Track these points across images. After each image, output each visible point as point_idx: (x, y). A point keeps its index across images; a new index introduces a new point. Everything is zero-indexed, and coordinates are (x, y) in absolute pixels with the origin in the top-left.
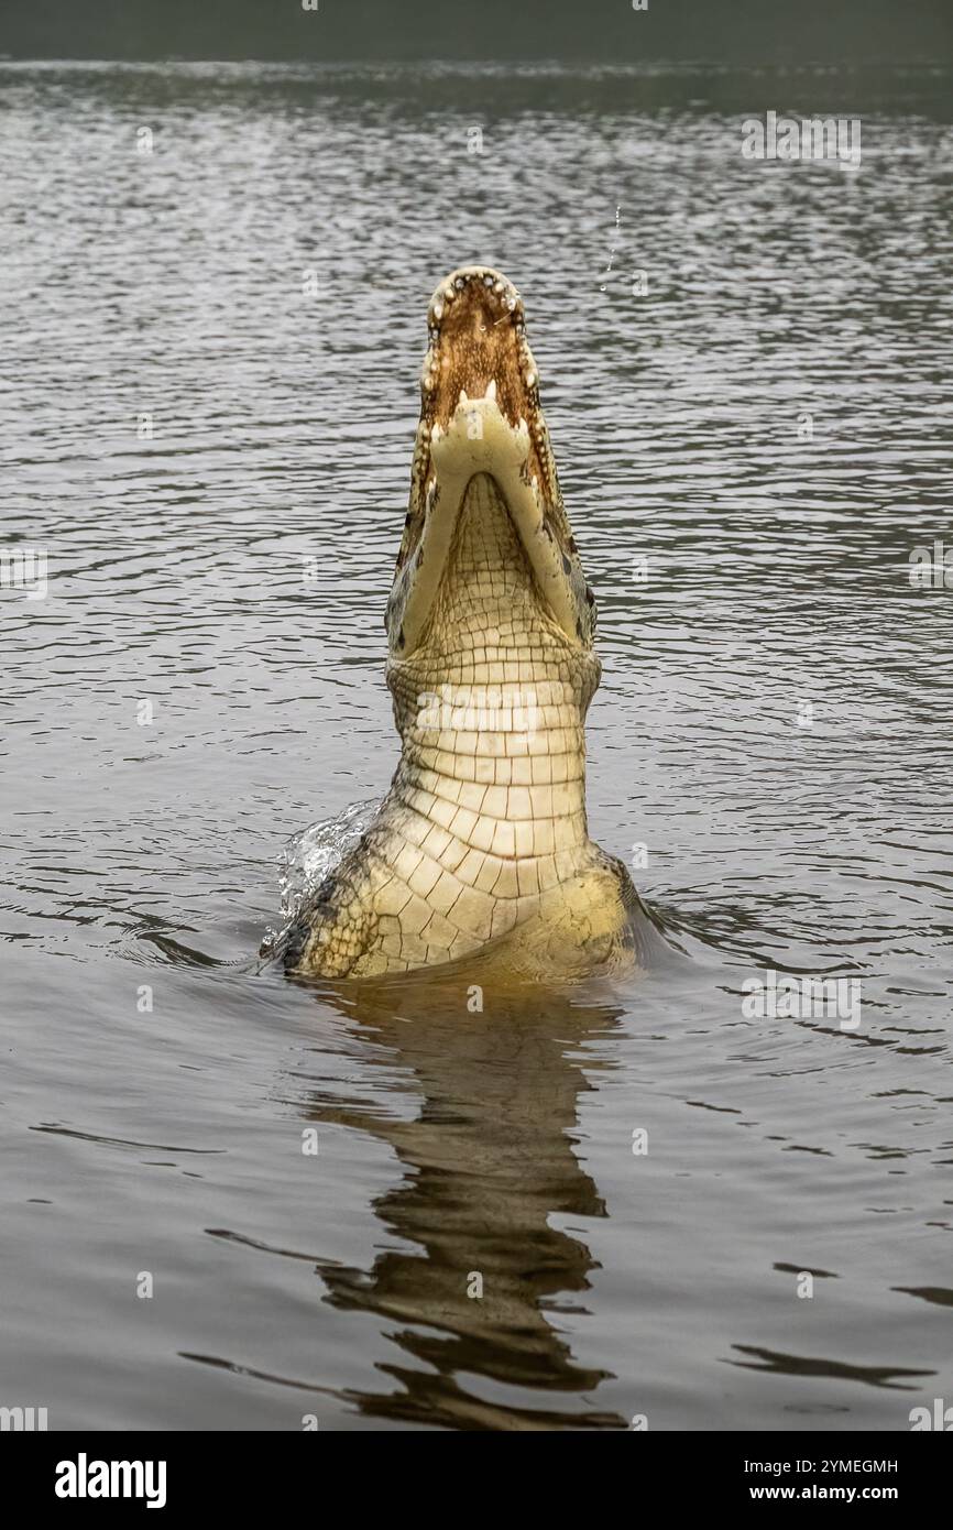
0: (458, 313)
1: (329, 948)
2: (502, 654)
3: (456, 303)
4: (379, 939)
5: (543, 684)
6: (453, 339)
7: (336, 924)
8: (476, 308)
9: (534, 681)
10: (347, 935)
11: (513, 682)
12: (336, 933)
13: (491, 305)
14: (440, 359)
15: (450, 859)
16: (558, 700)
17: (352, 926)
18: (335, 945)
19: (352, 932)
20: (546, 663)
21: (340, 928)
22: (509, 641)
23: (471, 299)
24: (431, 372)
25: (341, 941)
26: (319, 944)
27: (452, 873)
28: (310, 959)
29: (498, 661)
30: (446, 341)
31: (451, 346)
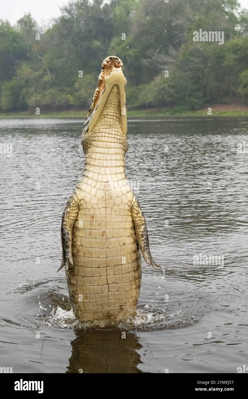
0: (109, 65)
1: (70, 212)
2: (108, 135)
3: (109, 63)
4: (81, 206)
5: (116, 143)
6: (107, 71)
7: (70, 207)
8: (113, 65)
9: (114, 142)
10: (73, 208)
11: (109, 142)
12: (71, 208)
13: (116, 65)
14: (104, 74)
15: (93, 184)
16: (119, 148)
17: (74, 206)
18: (71, 211)
19: (74, 207)
20: (117, 139)
21: (71, 207)
22: (111, 132)
23: (112, 63)
24: (102, 77)
25: (72, 210)
26: (68, 212)
27: (94, 187)
28: (66, 215)
29: (107, 137)
30: (105, 71)
31: (106, 72)
